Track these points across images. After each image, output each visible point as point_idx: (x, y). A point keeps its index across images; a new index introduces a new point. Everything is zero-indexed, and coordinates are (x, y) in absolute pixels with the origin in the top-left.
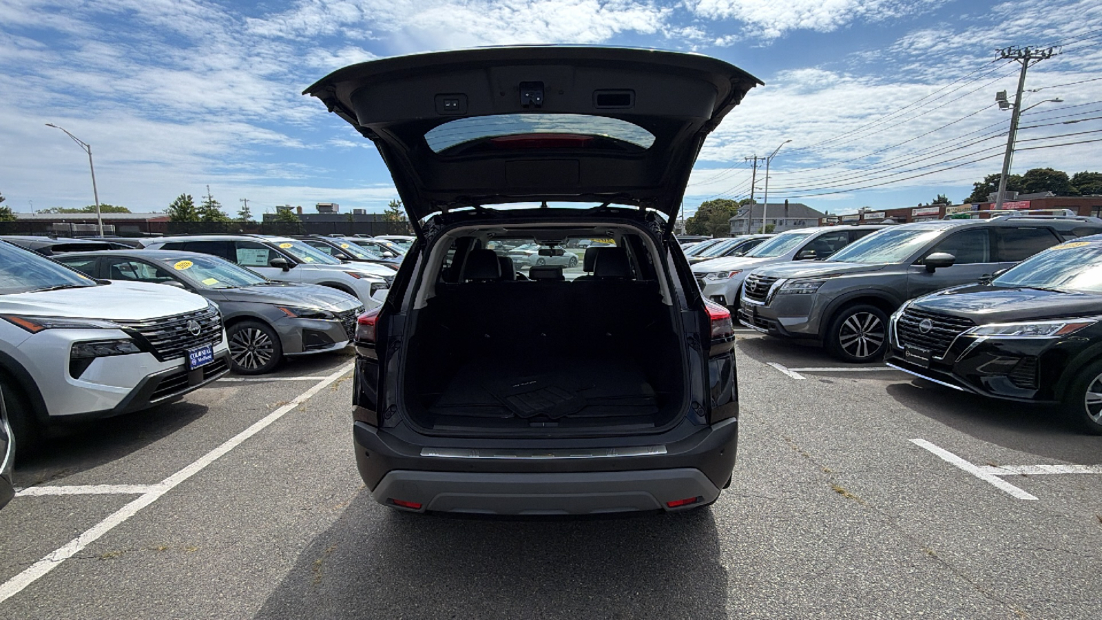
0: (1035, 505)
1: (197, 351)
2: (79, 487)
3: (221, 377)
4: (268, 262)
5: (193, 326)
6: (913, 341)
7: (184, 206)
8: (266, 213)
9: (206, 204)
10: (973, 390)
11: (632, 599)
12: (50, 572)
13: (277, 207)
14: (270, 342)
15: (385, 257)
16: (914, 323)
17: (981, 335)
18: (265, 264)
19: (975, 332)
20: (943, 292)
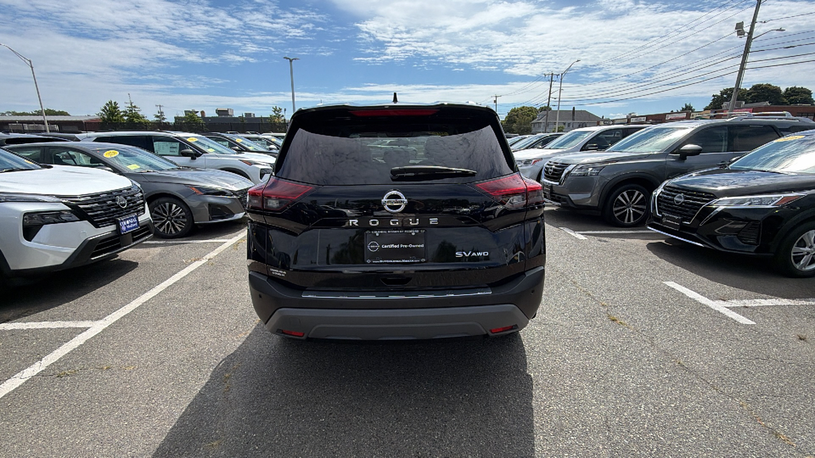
0: (753, 328)
1: (125, 220)
2: (40, 323)
3: (146, 240)
4: (179, 153)
5: (121, 200)
6: (668, 211)
7: (112, 110)
8: (176, 116)
9: (128, 109)
10: (710, 246)
11: (463, 399)
12: (20, 386)
13: (185, 111)
14: (183, 214)
15: (271, 149)
16: (670, 197)
17: (721, 205)
18: (177, 153)
19: (715, 204)
20: (691, 174)
